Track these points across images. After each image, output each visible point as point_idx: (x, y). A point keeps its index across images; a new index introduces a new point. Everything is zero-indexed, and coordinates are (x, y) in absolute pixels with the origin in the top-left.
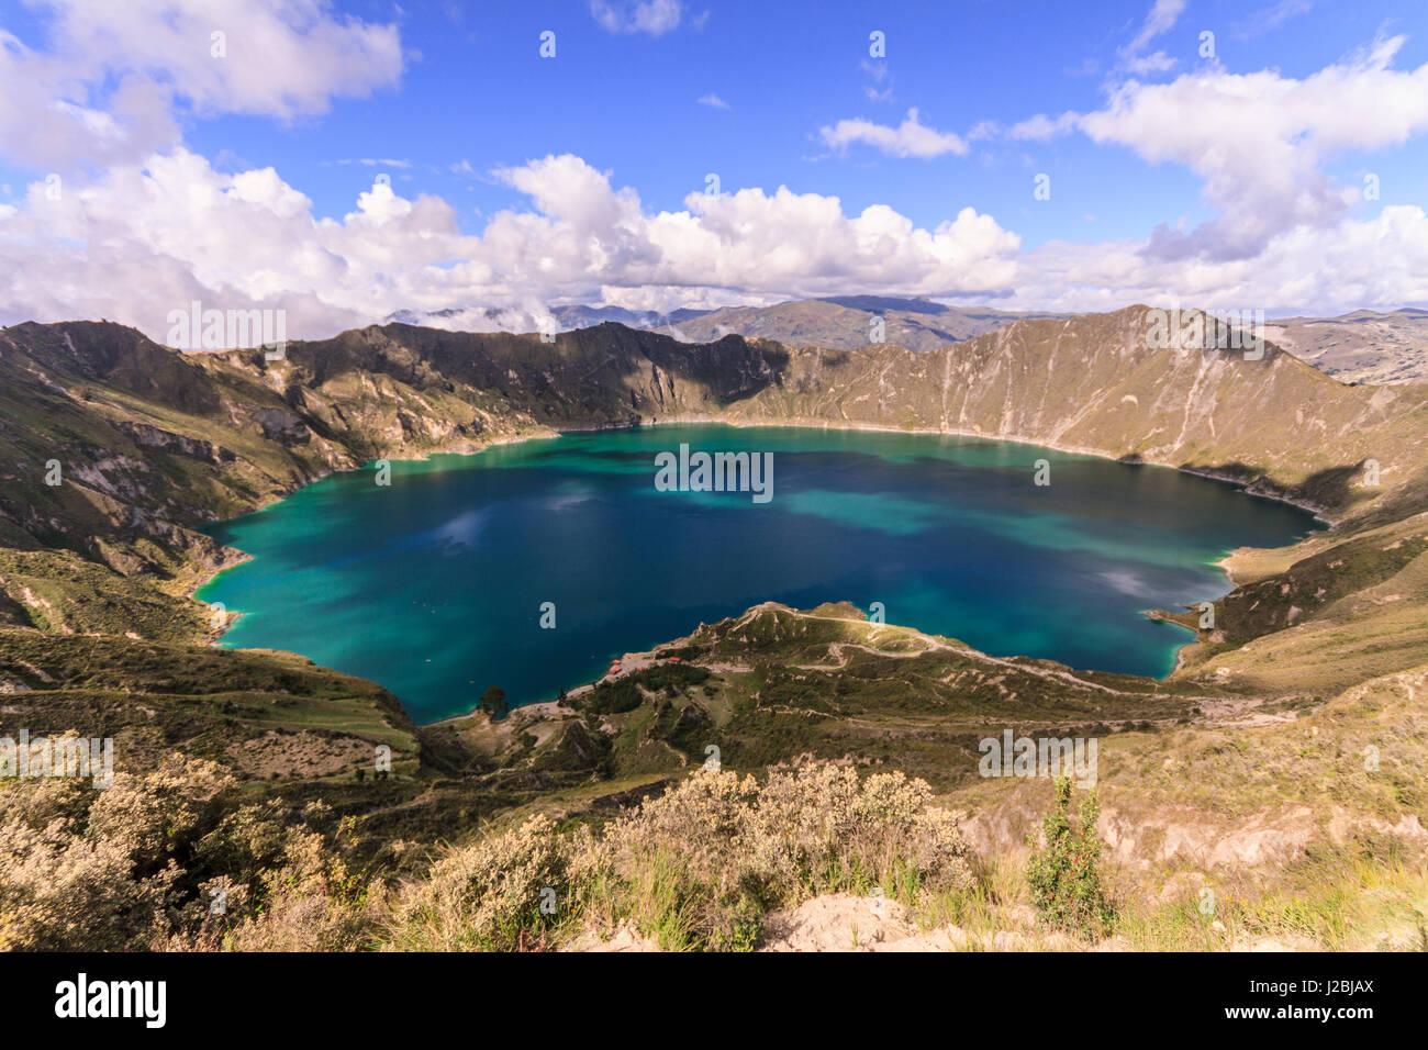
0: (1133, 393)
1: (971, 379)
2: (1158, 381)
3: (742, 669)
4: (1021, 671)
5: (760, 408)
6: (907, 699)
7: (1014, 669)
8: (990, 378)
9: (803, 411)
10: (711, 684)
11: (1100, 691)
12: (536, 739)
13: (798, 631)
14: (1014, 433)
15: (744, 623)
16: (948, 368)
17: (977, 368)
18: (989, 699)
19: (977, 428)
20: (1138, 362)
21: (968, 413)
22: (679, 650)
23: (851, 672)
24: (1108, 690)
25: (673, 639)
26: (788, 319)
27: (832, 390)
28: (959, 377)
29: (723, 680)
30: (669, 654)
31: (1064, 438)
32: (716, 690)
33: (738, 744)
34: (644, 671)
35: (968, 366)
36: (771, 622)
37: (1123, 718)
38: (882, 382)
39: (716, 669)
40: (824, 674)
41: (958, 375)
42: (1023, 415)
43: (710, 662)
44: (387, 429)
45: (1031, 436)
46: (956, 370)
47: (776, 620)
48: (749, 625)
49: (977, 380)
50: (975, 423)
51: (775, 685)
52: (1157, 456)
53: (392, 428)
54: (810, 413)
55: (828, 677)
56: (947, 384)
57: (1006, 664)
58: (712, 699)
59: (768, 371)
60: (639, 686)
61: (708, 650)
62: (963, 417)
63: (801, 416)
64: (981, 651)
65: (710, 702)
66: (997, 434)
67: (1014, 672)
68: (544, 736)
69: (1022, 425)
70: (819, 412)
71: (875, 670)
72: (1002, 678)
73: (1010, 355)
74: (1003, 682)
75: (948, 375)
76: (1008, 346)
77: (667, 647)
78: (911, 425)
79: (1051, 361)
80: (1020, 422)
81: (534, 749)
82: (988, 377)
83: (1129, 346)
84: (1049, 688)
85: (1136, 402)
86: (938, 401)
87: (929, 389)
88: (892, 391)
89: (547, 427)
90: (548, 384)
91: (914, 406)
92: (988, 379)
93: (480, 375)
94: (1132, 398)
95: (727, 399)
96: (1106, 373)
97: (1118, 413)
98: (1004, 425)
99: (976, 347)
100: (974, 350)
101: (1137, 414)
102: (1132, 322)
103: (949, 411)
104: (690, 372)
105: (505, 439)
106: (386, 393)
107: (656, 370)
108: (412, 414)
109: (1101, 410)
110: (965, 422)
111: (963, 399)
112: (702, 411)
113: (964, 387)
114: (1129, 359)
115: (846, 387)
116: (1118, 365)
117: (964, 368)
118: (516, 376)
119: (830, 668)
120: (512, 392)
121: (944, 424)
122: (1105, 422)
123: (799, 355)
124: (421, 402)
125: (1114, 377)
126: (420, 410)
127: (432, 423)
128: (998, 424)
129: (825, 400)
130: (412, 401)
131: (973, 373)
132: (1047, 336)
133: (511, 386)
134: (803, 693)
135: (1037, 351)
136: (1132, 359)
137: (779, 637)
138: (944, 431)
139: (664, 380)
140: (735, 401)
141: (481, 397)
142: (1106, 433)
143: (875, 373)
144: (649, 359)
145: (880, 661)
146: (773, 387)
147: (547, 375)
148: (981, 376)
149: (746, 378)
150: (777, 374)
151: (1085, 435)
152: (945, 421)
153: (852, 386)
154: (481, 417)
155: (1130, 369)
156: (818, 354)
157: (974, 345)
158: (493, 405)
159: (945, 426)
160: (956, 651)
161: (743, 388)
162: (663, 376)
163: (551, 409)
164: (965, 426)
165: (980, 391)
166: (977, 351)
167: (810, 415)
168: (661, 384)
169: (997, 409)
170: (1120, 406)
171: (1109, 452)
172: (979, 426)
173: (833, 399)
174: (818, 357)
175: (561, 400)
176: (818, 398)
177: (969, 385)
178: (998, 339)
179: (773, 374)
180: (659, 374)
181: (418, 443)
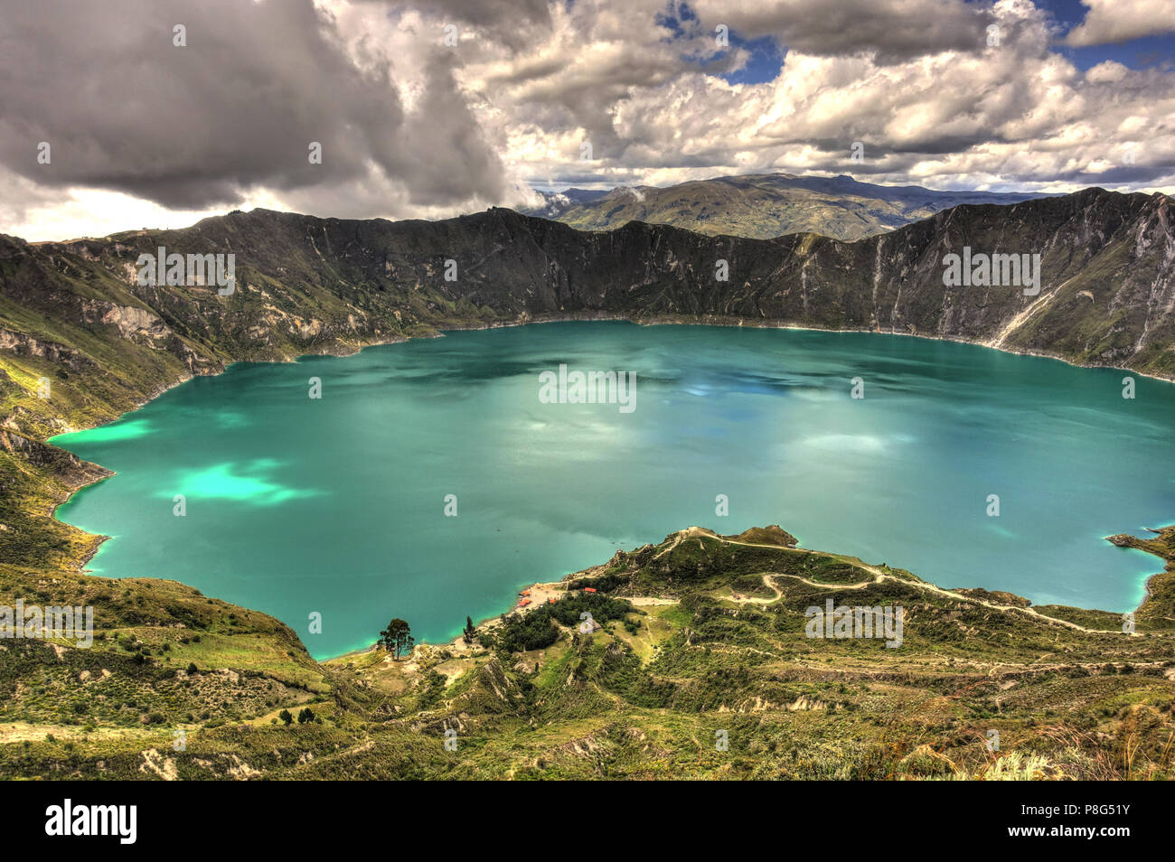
0: (1088, 288)
1: (904, 272)
2: (1117, 275)
3: (667, 602)
4: (978, 607)
7: (970, 603)
8: (927, 271)
10: (634, 618)
11: (1069, 626)
12: (444, 678)
13: (727, 560)
14: (954, 332)
15: (666, 550)
16: (879, 259)
17: (913, 259)
18: (946, 637)
19: (912, 327)
20: (1094, 253)
21: (901, 309)
22: (595, 581)
23: (789, 605)
24: (1078, 628)
25: (587, 568)
26: (692, 201)
27: (747, 284)
28: (890, 271)
29: (645, 614)
30: (583, 584)
31: (1009, 339)
32: (639, 625)
33: (672, 686)
34: (557, 603)
35: (901, 256)
36: (696, 546)
37: (1102, 660)
38: (804, 275)
39: (638, 602)
40: (759, 607)
41: (890, 267)
42: (964, 312)
43: (630, 595)
44: (252, 328)
45: (973, 337)
46: (888, 260)
47: (702, 547)
48: (671, 553)
49: (911, 274)
50: (910, 321)
51: (706, 620)
53: (257, 327)
55: (763, 610)
56: (878, 276)
57: (963, 598)
58: (635, 634)
59: (675, 263)
60: (554, 622)
61: (627, 580)
62: (895, 313)
63: (713, 314)
64: (932, 583)
65: (633, 638)
66: (935, 334)
67: (971, 607)
68: (453, 675)
69: (963, 324)
70: (733, 309)
72: (959, 613)
73: (949, 245)
75: (879, 267)
76: (947, 234)
77: (580, 576)
79: (995, 251)
80: (961, 321)
81: (445, 689)
82: (924, 269)
83: (1083, 234)
84: (1011, 625)
85: (1092, 298)
86: (868, 297)
87: (857, 282)
88: (816, 285)
89: (428, 325)
90: (429, 277)
91: (841, 301)
92: (924, 272)
93: (353, 267)
94: (1087, 293)
95: (630, 294)
96: (1058, 264)
97: (1071, 310)
98: (943, 323)
99: (910, 235)
100: (909, 238)
101: (1094, 311)
102: (1086, 207)
103: (880, 308)
104: (587, 264)
105: (382, 340)
106: (251, 288)
107: (551, 261)
108: (279, 311)
109: (1052, 308)
110: (898, 320)
111: (896, 294)
112: (601, 308)
113: (897, 281)
114: (1083, 249)
115: (763, 281)
116: (1071, 255)
117: (897, 259)
118: (393, 268)
119: (766, 602)
120: (390, 287)
121: (874, 321)
122: (1056, 321)
123: (710, 244)
124: (290, 297)
125: (1068, 269)
126: (289, 307)
127: (302, 322)
128: (936, 322)
129: (740, 295)
130: (279, 297)
131: (907, 265)
132: (990, 223)
133: (388, 279)
134: (738, 629)
135: (980, 241)
136: (1088, 249)
137: (705, 565)
138: (874, 331)
139: (559, 272)
140: (638, 296)
141: (355, 292)
142: (1059, 333)
143: (796, 265)
144: (542, 248)
145: (820, 594)
146: (681, 281)
147: (428, 268)
148: (916, 268)
149: (651, 270)
150: (685, 267)
151: (1034, 336)
152: (875, 318)
153: (770, 280)
154: (355, 314)
155: (1086, 260)
156: (732, 243)
157: (909, 233)
158: (368, 300)
159: (876, 325)
160: (904, 581)
161: (647, 282)
162: (557, 268)
163: (433, 305)
164: (898, 324)
165: (915, 285)
166: (912, 239)
167: (723, 313)
168: (555, 277)
169: (934, 305)
170: (1074, 303)
171: (1062, 354)
172: (914, 324)
173: (749, 294)
174: (732, 246)
175: (444, 296)
176: (732, 293)
177: (903, 278)
178: (936, 226)
179: (681, 266)
180: (553, 266)
181: (286, 343)
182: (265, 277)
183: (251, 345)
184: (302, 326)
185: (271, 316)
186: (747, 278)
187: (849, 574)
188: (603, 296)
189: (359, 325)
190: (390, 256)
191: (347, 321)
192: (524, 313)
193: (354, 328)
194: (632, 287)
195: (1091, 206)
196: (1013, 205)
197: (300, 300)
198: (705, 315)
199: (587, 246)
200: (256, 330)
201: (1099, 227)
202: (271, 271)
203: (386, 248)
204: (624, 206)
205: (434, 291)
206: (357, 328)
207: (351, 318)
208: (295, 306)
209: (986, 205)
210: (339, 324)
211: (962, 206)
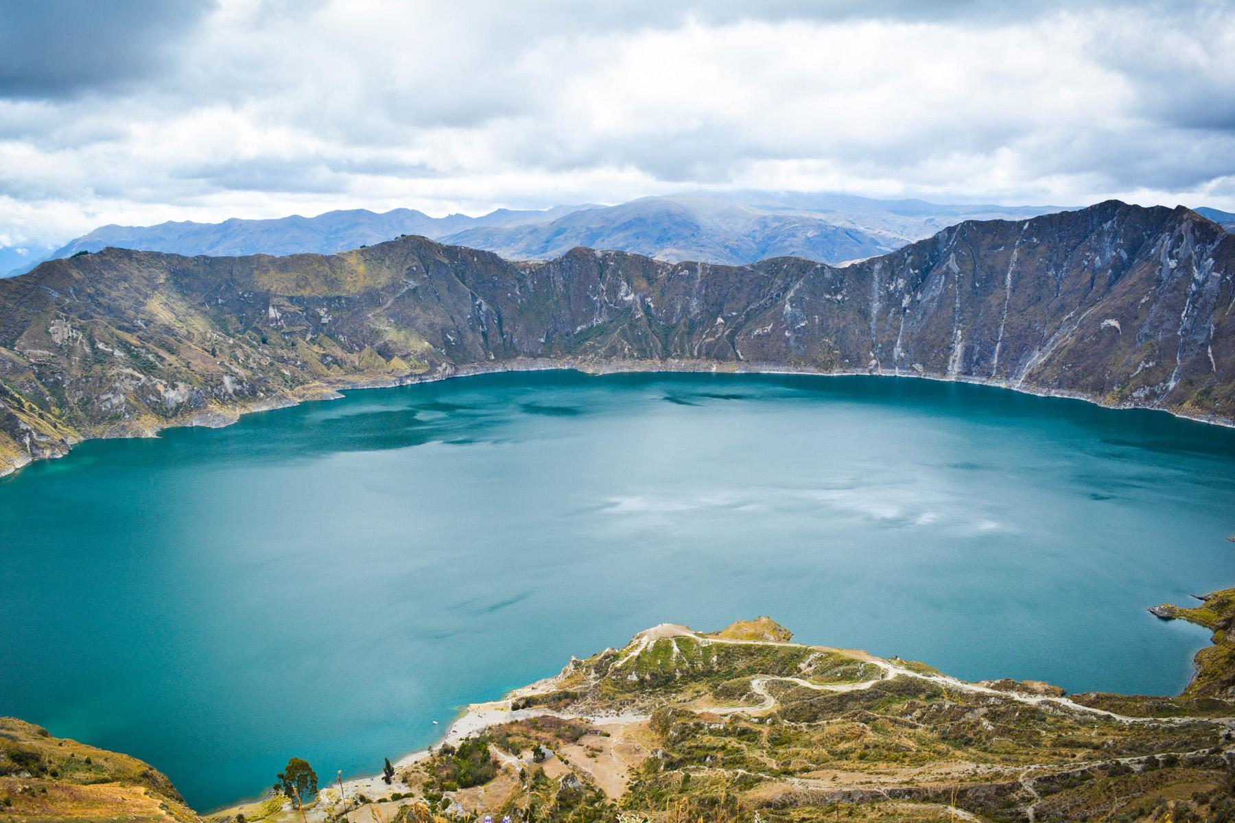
0: (1113, 317)
1: (906, 302)
2: (1143, 301)
4: (1006, 701)
5: (623, 349)
6: (867, 747)
7: (997, 697)
8: (932, 300)
9: (682, 351)
10: (593, 741)
11: (1109, 717)
13: (707, 663)
14: (968, 372)
15: (632, 655)
16: (876, 285)
17: (915, 286)
18: (970, 741)
19: (918, 367)
20: (1118, 276)
21: (905, 347)
22: (544, 697)
23: (784, 714)
24: (1118, 718)
25: (534, 682)
27: (720, 320)
28: (892, 300)
29: (608, 736)
30: (529, 703)
31: (1031, 378)
32: (601, 750)
34: (498, 728)
35: (901, 283)
36: (668, 649)
37: (1143, 754)
38: (788, 308)
39: (597, 720)
40: (748, 718)
41: (890, 295)
42: (978, 348)
43: (588, 712)
44: (104, 397)
45: (989, 375)
46: (887, 288)
47: (676, 649)
48: (639, 657)
49: (914, 303)
50: (916, 361)
51: (683, 739)
52: (1147, 398)
53: (110, 395)
54: (692, 354)
55: (753, 723)
56: (876, 307)
57: (988, 691)
58: (597, 762)
59: (631, 297)
61: (584, 695)
62: (898, 352)
64: (953, 676)
65: (594, 766)
66: (944, 374)
67: (999, 702)
69: (977, 362)
70: (704, 351)
71: (814, 709)
72: (985, 710)
73: (955, 268)
74: (985, 715)
75: (877, 296)
76: (952, 256)
77: (527, 692)
78: (828, 366)
79: (1009, 275)
80: (975, 358)
82: (929, 298)
83: (1104, 254)
84: (1044, 720)
85: (1119, 328)
86: (866, 332)
87: (851, 316)
88: (803, 320)
89: (324, 385)
90: (325, 324)
91: (834, 339)
92: (928, 302)
93: (228, 316)
94: (1114, 323)
95: (576, 336)
96: (1079, 289)
97: (1097, 343)
98: (954, 361)
99: (911, 257)
100: (909, 261)
101: (1121, 343)
102: (1106, 222)
103: (880, 345)
104: (522, 302)
105: (268, 405)
106: (101, 346)
107: (476, 299)
108: (136, 374)
109: (1076, 340)
110: (902, 359)
111: (898, 329)
112: (540, 356)
113: (898, 313)
114: (1106, 271)
115: (739, 315)
116: (1093, 279)
117: (896, 287)
118: (279, 315)
119: (755, 711)
120: (274, 338)
121: (874, 362)
122: (1082, 356)
123: (672, 273)
124: (150, 356)
125: (1090, 295)
126: (148, 368)
127: (165, 386)
128: (946, 361)
129: (713, 334)
130: (137, 357)
131: (909, 293)
132: (1001, 242)
133: (273, 329)
134: (723, 748)
135: (991, 263)
136: (1110, 271)
137: (681, 671)
138: (875, 374)
139: (487, 313)
140: (586, 340)
141: (231, 347)
142: (1085, 369)
143: (778, 295)
144: (464, 283)
145: (822, 697)
146: (639, 319)
147: (322, 313)
148: (919, 296)
149: (602, 307)
150: (643, 301)
151: (1058, 374)
152: (875, 358)
153: (747, 315)
154: (233, 374)
155: (1110, 284)
156: (700, 271)
157: (909, 255)
158: (248, 357)
159: (877, 365)
160: (920, 676)
161: (597, 321)
162: (484, 307)
163: (330, 359)
164: (902, 364)
165: (919, 317)
166: (913, 262)
167: (692, 357)
168: (483, 319)
169: (943, 341)
170: (1099, 334)
171: (1090, 395)
172: (920, 363)
173: (723, 332)
174: (699, 275)
175: (343, 347)
176: (703, 332)
177: (905, 309)
178: (940, 246)
179: (638, 300)
180: (480, 305)
181: (146, 414)
182: (119, 332)
183: (103, 418)
184: (166, 391)
185: (127, 381)
186: (719, 312)
187: (854, 672)
188: (542, 340)
189: (238, 387)
190: (275, 301)
191: (222, 383)
192: (444, 365)
193: (231, 391)
194: (579, 329)
195: (1110, 222)
196: (1025, 221)
197: (162, 359)
198: (670, 360)
199: (521, 279)
200: (108, 399)
201: (1120, 246)
202: (126, 324)
203: (269, 290)
204: (565, 230)
205: (330, 342)
206: (235, 391)
207: (227, 380)
208: (155, 367)
209: (995, 221)
210: (212, 387)
211: (968, 222)
